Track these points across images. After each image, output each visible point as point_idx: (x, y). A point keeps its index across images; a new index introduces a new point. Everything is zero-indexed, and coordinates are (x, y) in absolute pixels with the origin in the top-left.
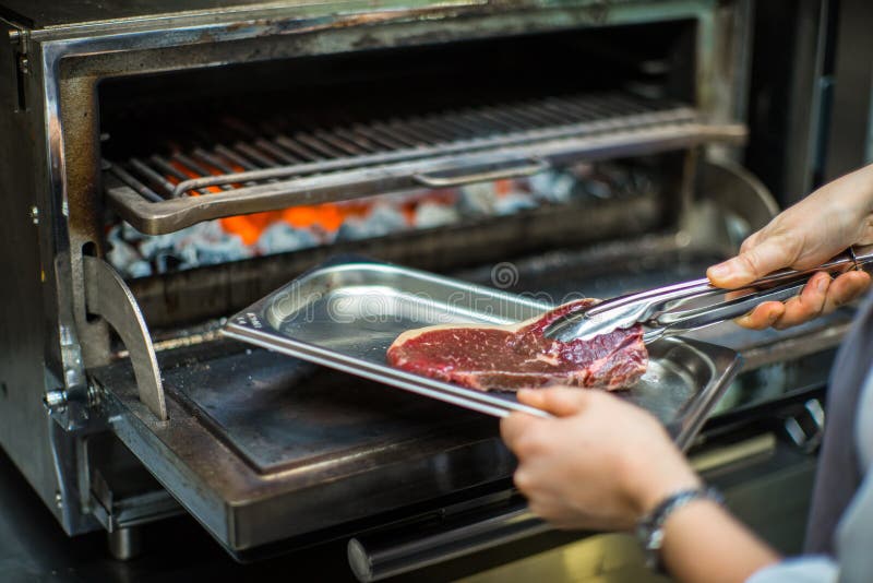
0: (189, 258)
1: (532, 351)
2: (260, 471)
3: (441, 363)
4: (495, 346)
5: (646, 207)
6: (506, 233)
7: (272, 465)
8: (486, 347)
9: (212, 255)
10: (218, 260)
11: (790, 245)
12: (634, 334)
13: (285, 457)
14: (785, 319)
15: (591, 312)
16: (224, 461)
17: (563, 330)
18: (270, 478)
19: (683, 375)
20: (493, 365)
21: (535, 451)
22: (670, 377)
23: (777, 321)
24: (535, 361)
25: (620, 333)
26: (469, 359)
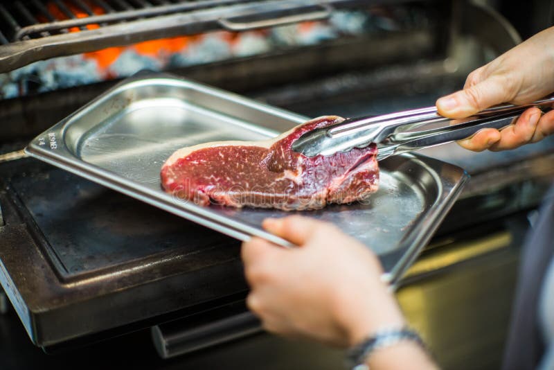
0: (47, 82)
1: (280, 167)
2: (63, 281)
3: (202, 182)
4: (253, 164)
5: (422, 39)
6: (307, 61)
7: (72, 274)
8: (245, 165)
9: (68, 78)
10: (72, 83)
11: (510, 84)
12: (369, 152)
13: (86, 266)
14: (501, 145)
15: (333, 130)
16: (37, 268)
17: (308, 144)
18: (69, 286)
19: (414, 188)
20: (247, 185)
21: (264, 280)
22: (404, 191)
23: (494, 146)
24: (282, 179)
25: (357, 151)
26: (228, 179)
